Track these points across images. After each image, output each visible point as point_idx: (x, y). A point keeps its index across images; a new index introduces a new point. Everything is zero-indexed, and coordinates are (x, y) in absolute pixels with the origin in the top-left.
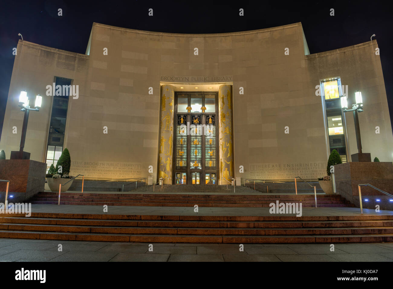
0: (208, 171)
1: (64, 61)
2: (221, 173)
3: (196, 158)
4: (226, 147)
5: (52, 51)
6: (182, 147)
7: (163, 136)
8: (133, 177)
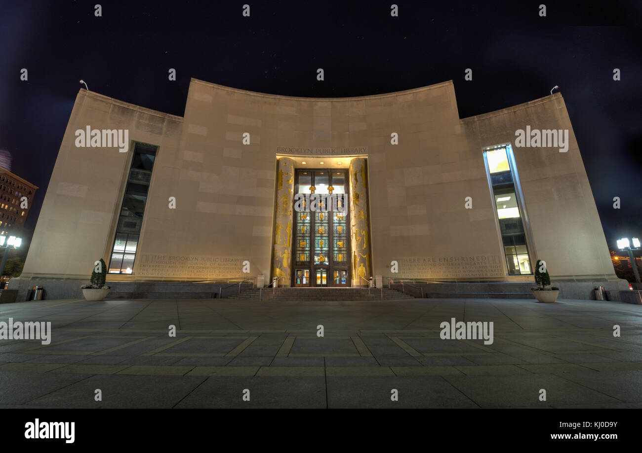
0: (336, 267)
1: (147, 122)
2: (355, 269)
3: (321, 251)
4: (360, 235)
5: (131, 108)
6: (303, 237)
7: (280, 221)
8: (237, 277)
